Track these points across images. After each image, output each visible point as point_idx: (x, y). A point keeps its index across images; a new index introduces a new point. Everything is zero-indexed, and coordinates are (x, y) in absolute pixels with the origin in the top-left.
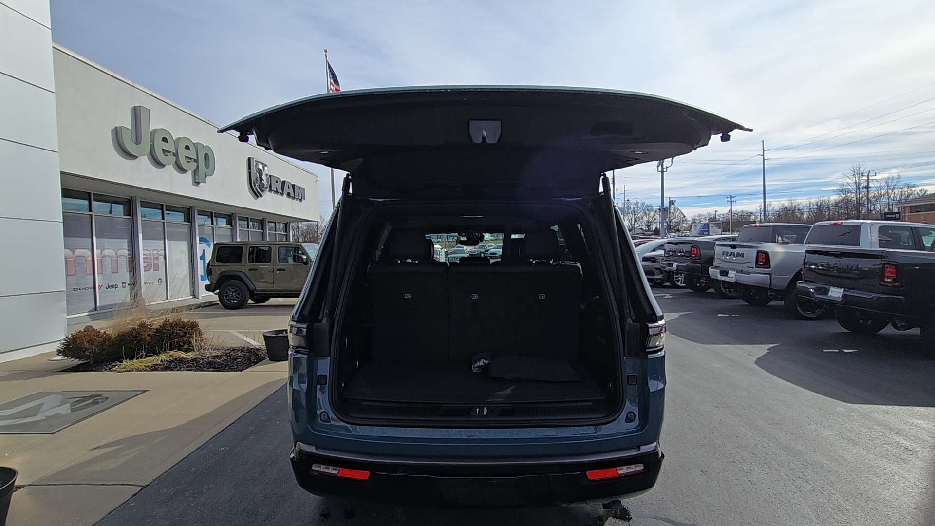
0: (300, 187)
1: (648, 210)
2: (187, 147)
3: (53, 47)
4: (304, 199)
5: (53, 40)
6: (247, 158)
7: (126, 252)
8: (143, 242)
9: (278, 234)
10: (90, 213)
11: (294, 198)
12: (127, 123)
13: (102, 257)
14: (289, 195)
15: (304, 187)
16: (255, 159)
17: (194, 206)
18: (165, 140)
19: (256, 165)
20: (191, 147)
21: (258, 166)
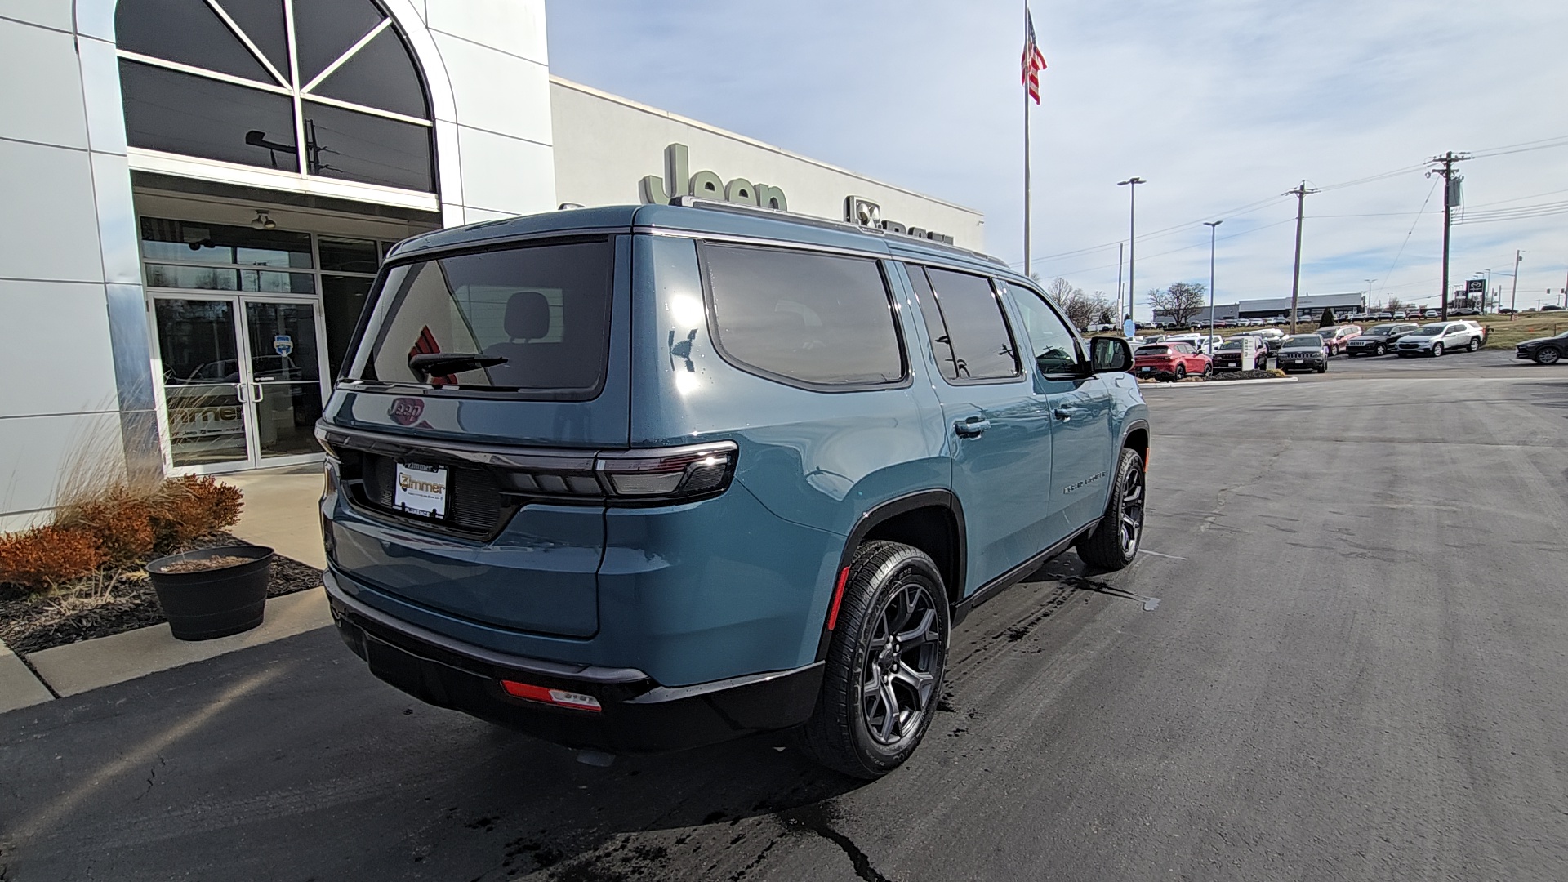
0: (943, 236)
2: (743, 193)
3: (550, 82)
5: (550, 73)
6: (845, 198)
12: (660, 171)
15: (950, 235)
16: (856, 199)
18: (710, 186)
19: (858, 207)
20: (751, 192)
21: (862, 208)
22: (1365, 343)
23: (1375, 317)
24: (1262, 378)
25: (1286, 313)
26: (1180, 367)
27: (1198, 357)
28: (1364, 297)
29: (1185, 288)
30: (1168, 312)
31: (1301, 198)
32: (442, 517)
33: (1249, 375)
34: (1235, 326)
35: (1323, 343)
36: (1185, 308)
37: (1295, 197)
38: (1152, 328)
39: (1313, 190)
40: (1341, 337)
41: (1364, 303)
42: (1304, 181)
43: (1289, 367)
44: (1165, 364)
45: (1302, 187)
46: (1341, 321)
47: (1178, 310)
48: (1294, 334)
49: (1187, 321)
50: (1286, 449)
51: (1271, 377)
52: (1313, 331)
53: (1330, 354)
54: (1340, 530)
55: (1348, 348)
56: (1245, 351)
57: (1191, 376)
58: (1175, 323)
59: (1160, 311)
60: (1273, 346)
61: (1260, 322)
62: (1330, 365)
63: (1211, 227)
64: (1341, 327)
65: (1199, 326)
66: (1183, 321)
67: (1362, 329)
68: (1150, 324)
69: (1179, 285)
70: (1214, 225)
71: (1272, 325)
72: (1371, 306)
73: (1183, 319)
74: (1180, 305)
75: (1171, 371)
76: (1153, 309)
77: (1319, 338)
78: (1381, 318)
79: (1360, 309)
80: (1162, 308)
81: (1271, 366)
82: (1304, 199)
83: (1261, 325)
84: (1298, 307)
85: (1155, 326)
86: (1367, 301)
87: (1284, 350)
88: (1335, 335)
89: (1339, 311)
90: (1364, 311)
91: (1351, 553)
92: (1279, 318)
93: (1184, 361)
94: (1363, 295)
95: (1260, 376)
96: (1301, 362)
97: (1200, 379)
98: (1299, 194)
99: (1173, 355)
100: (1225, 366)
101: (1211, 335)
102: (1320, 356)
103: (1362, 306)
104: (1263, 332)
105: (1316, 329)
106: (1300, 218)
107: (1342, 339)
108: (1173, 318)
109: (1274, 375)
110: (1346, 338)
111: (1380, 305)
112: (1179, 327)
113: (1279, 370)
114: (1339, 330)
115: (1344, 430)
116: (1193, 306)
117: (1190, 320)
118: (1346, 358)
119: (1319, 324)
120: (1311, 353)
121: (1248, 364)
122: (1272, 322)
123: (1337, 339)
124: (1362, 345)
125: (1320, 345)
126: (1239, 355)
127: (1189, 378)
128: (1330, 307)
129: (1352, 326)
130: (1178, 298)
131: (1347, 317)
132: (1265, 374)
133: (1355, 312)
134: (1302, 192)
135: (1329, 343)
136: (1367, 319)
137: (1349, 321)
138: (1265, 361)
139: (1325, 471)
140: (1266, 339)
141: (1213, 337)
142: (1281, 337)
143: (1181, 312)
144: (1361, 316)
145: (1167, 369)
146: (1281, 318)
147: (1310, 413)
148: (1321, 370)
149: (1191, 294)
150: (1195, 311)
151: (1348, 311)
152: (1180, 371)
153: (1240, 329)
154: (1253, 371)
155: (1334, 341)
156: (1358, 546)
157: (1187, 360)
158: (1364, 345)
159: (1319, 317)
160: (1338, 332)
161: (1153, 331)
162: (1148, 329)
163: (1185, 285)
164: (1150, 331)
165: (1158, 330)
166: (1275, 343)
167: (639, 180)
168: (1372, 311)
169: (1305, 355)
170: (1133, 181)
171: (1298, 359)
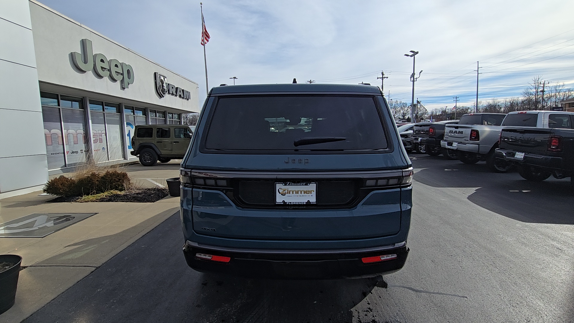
0: (187, 91)
1: (403, 106)
2: (116, 66)
4: (190, 99)
6: (154, 73)
7: (82, 132)
8: (92, 125)
10: (59, 107)
11: (183, 98)
12: (78, 50)
13: (68, 135)
14: (180, 96)
15: (190, 91)
16: (158, 73)
17: (122, 103)
18: (102, 61)
19: (159, 77)
20: (119, 65)
21: (161, 77)
32: (315, 203)
167: (69, 53)
170: (235, 78)
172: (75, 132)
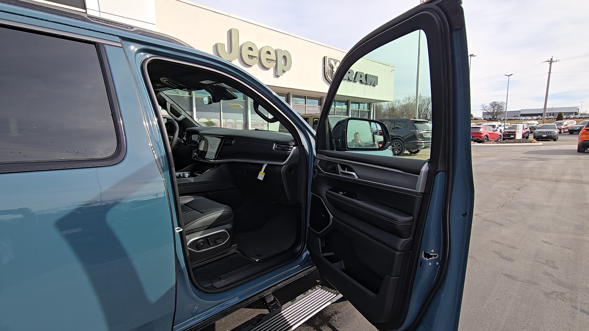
0: (373, 76)
2: (269, 53)
4: (377, 84)
6: (323, 57)
7: (242, 121)
8: (251, 116)
9: (360, 111)
11: (366, 84)
12: (224, 41)
13: (227, 124)
14: (361, 81)
15: (377, 75)
16: (328, 57)
17: (290, 93)
18: (251, 49)
19: (329, 61)
20: (272, 52)
21: (331, 61)
22: (578, 128)
23: (583, 117)
24: (525, 143)
25: (541, 115)
26: (485, 137)
27: (495, 133)
28: (579, 108)
29: (497, 104)
30: (489, 113)
31: (551, 64)
33: (519, 141)
34: (518, 120)
35: (557, 128)
36: (496, 112)
37: (548, 64)
38: (482, 120)
39: (556, 60)
40: (566, 125)
41: (579, 111)
42: (552, 57)
43: (539, 138)
44: (479, 135)
45: (552, 59)
46: (567, 118)
47: (493, 113)
48: (544, 123)
49: (497, 117)
50: (525, 185)
51: (529, 143)
52: (553, 122)
53: (560, 133)
54: (547, 261)
55: (569, 130)
56: (517, 130)
57: (491, 141)
58: (492, 118)
59: (485, 113)
60: (532, 128)
61: (530, 118)
62: (560, 137)
63: (508, 76)
64: (566, 121)
65: (502, 119)
66: (495, 117)
67: (577, 122)
68: (481, 118)
69: (494, 102)
70: (509, 76)
71: (535, 119)
72: (581, 113)
73: (496, 116)
74: (494, 110)
75: (481, 138)
76: (483, 112)
77: (555, 125)
78: (586, 118)
79: (576, 114)
80: (486, 112)
81: (531, 137)
82: (552, 64)
83: (530, 120)
84: (546, 112)
85: (483, 119)
86: (579, 110)
87: (537, 130)
88: (563, 124)
89: (566, 114)
90: (578, 115)
91: (553, 292)
92: (538, 117)
93: (488, 134)
94: (578, 108)
95: (524, 142)
96: (545, 136)
97: (495, 142)
98: (550, 62)
99: (483, 131)
100: (509, 137)
101: (505, 123)
102: (555, 133)
103: (578, 112)
104: (529, 122)
105: (555, 121)
106: (550, 73)
107: (567, 126)
108: (491, 116)
109: (531, 142)
110: (568, 126)
111: (586, 112)
112: (493, 119)
113: (534, 140)
114: (565, 122)
115: (561, 175)
116: (500, 111)
117: (498, 117)
118: (568, 135)
119: (556, 120)
120: (551, 132)
121: (519, 136)
122: (535, 118)
123: (564, 126)
124: (576, 129)
125: (555, 129)
126: (515, 132)
127: (489, 142)
128: (562, 113)
129: (572, 121)
130: (494, 107)
131: (570, 117)
132: (527, 141)
133: (574, 115)
134: (551, 62)
135: (560, 128)
136: (580, 118)
137: (571, 119)
138: (528, 135)
139: (545, 203)
140: (530, 125)
141: (506, 124)
142: (537, 125)
143: (495, 113)
144: (577, 116)
145: (480, 137)
146: (540, 117)
147: (544, 163)
148: (555, 140)
149: (500, 106)
150: (501, 113)
151: (571, 114)
152: (486, 138)
153: (520, 121)
154: (521, 139)
155: (563, 127)
156: (560, 283)
157: (489, 134)
158: (577, 129)
159: (556, 117)
160: (565, 123)
161: (482, 121)
162: (480, 120)
163: (497, 102)
164: (481, 121)
165: (484, 121)
166: (534, 127)
167: (213, 45)
168: (581, 114)
169: (548, 133)
171: (544, 135)
172: (235, 122)
